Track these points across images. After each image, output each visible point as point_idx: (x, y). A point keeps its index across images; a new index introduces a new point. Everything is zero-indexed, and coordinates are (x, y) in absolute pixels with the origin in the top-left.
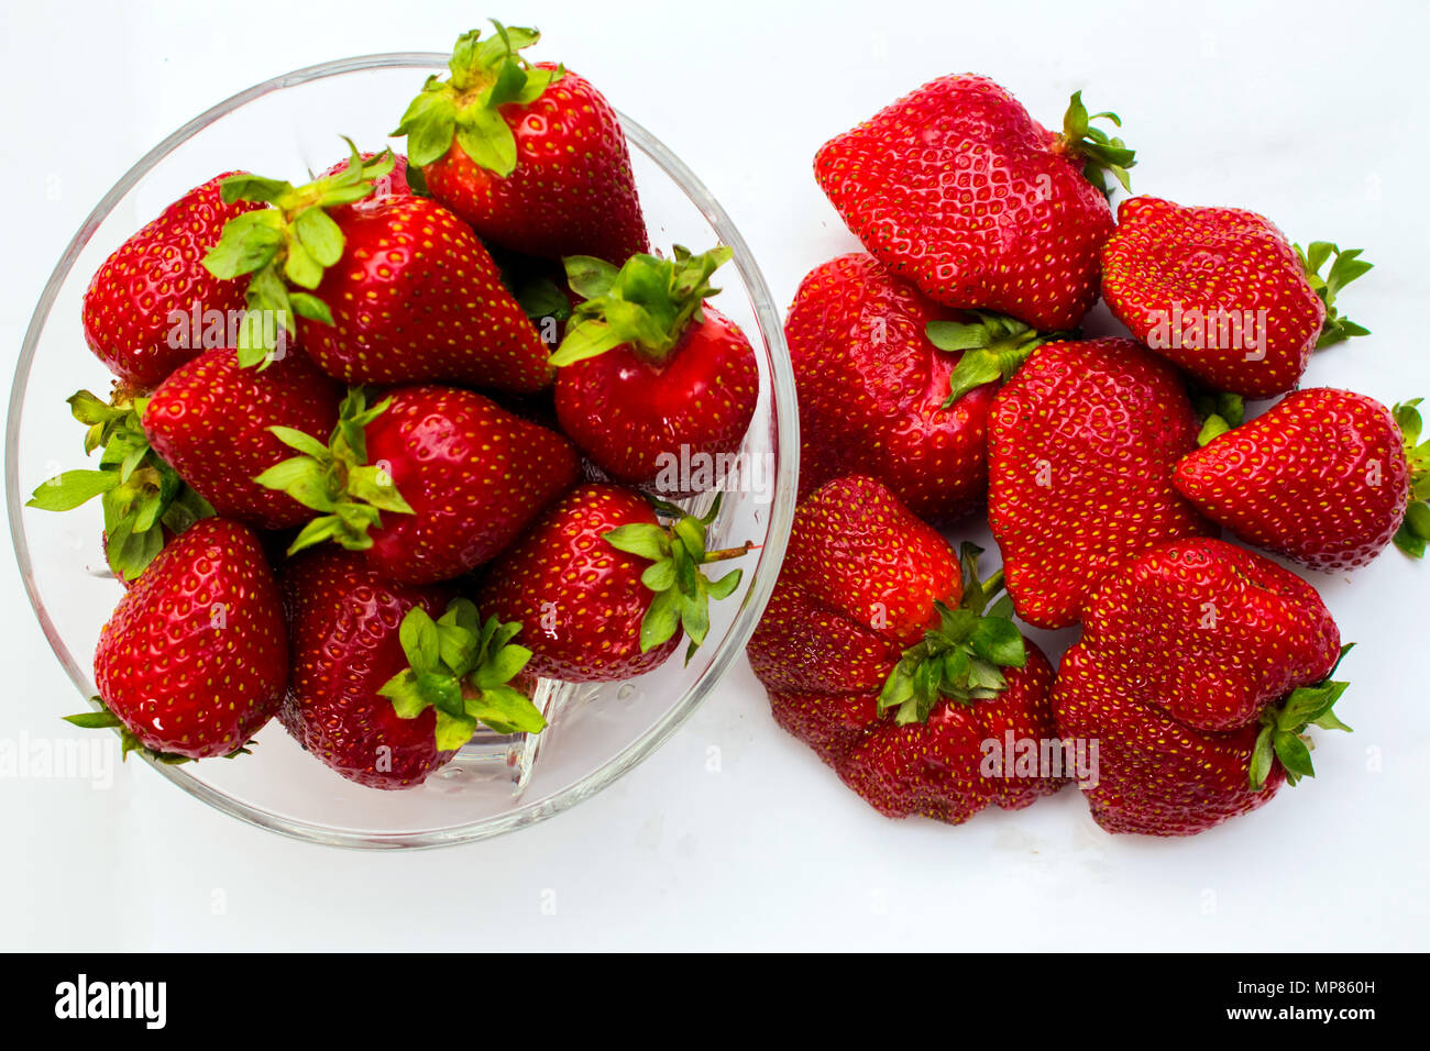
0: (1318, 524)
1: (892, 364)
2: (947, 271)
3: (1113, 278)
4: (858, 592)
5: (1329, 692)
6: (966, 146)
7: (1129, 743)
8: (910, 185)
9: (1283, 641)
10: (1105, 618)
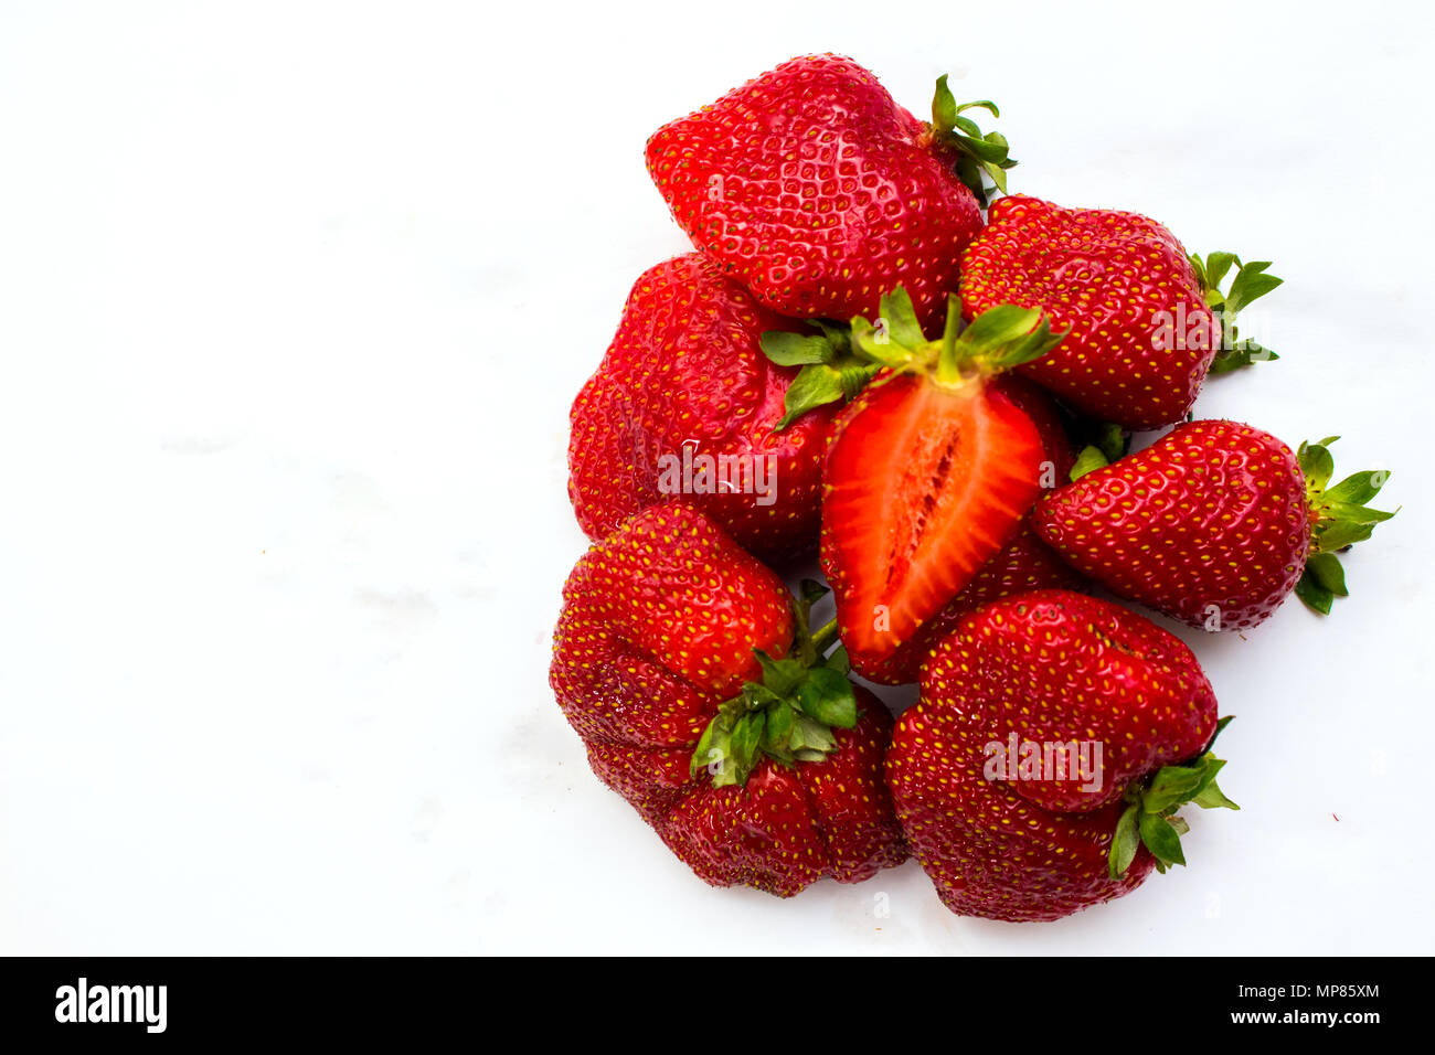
0: (1197, 580)
1: (721, 378)
2: (780, 273)
3: (970, 287)
4: (669, 636)
5: (1201, 772)
6: (814, 133)
7: (970, 821)
8: (747, 175)
9: (1146, 714)
10: (943, 679)
